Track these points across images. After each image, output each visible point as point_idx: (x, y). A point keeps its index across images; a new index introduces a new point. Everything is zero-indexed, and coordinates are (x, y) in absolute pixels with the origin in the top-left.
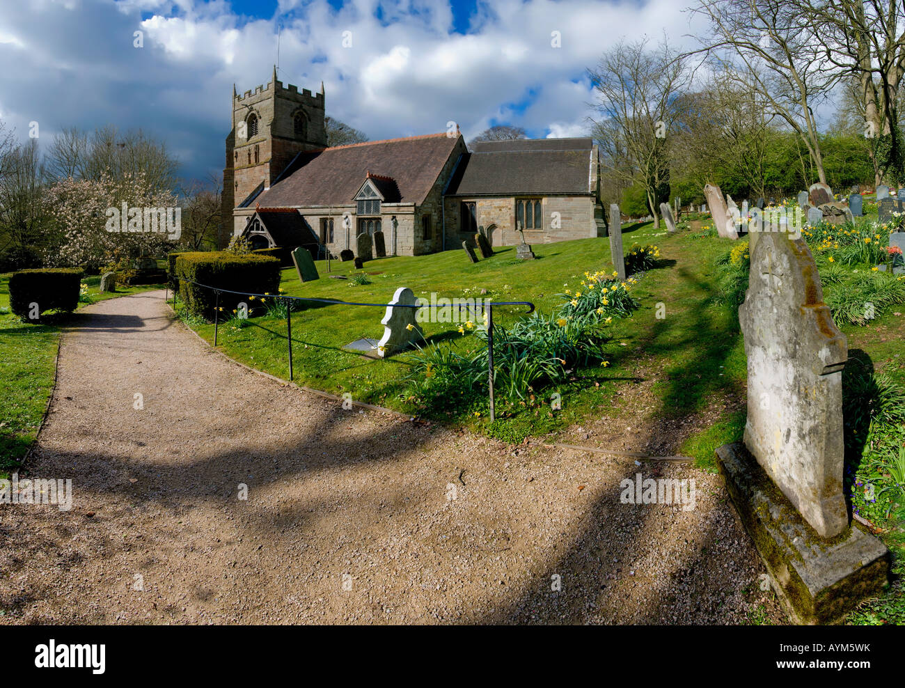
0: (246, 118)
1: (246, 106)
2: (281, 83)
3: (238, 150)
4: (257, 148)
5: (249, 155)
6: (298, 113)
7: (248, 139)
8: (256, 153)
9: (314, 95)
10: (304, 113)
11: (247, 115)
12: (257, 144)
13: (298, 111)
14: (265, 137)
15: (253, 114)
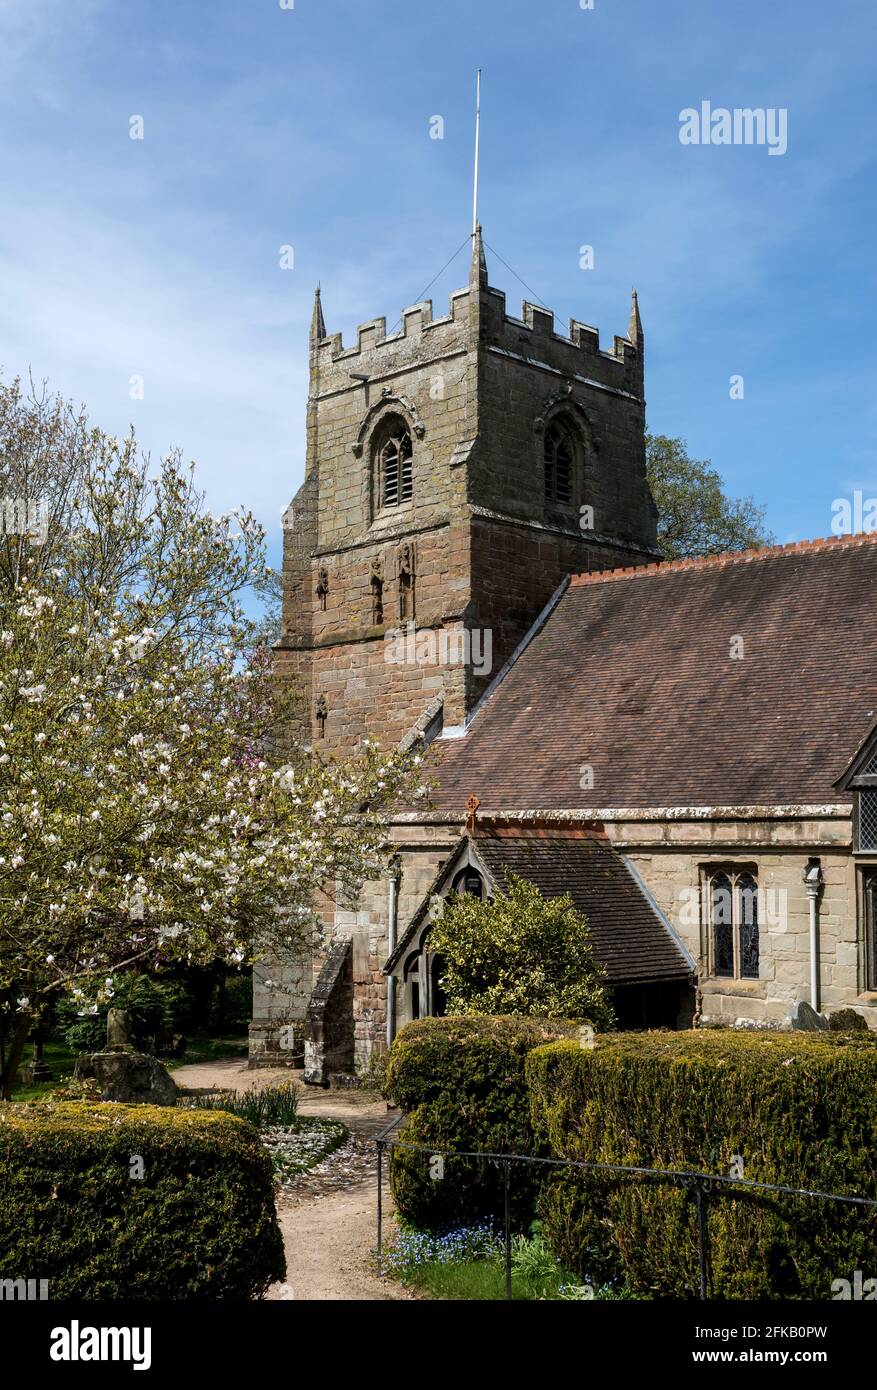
0: (364, 430)
1: (366, 384)
2: (501, 299)
3: (330, 561)
4: (409, 555)
5: (377, 582)
6: (556, 417)
7: (372, 520)
8: (405, 579)
9: (607, 347)
10: (579, 420)
11: (368, 419)
12: (409, 540)
13: (557, 410)
14: (442, 510)
15: (392, 417)
